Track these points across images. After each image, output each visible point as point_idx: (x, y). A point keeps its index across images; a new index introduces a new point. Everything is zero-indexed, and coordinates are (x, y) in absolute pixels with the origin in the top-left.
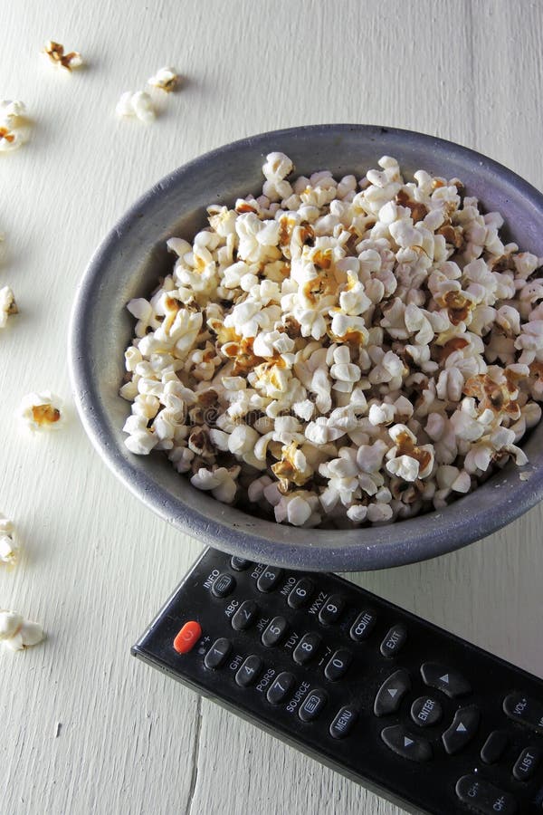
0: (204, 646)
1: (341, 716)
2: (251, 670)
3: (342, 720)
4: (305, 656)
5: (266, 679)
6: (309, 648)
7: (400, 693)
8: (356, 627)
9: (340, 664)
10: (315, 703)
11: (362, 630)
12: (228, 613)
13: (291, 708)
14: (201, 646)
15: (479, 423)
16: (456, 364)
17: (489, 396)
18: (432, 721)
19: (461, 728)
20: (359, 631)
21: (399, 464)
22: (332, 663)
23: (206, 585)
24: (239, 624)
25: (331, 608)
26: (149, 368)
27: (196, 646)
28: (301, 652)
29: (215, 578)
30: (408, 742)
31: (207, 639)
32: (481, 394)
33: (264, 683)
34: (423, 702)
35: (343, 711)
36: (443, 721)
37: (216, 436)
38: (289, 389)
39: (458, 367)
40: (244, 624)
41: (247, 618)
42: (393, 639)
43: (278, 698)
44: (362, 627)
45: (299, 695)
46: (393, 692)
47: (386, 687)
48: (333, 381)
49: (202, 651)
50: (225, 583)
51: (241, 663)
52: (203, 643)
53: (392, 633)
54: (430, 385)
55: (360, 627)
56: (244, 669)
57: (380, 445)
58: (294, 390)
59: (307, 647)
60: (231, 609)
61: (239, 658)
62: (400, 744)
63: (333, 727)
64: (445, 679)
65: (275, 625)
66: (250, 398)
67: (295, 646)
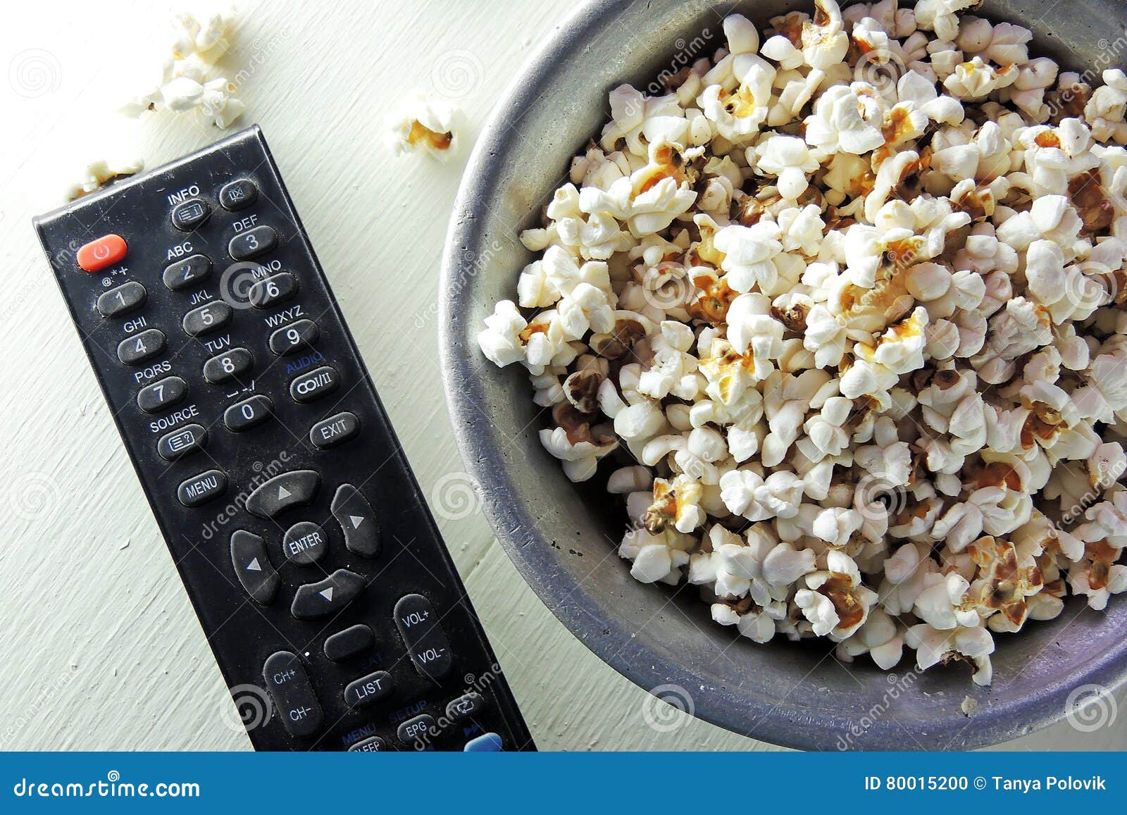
0: (114, 278)
1: (203, 479)
2: (144, 349)
3: (199, 485)
4: (217, 376)
5: (156, 370)
6: (229, 368)
7: (291, 501)
8: (303, 380)
9: (249, 414)
10: (185, 442)
11: (308, 389)
12: (170, 254)
13: (155, 427)
14: (110, 275)
15: (955, 616)
16: (983, 508)
17: (996, 582)
18: (302, 560)
19: (328, 594)
20: (303, 388)
21: (814, 603)
22: (241, 407)
23: (172, 199)
24: (172, 278)
25: (292, 334)
26: (577, 233)
27: (103, 270)
28: (216, 367)
29: (188, 196)
30: (254, 565)
31: (123, 271)
32: (987, 570)
33: (149, 373)
34: (309, 530)
35: (210, 476)
36: (314, 571)
37: (608, 395)
38: (741, 401)
39: (984, 513)
40: (178, 283)
41: (186, 279)
42: (335, 426)
43: (151, 406)
44: (310, 385)
45: (177, 417)
46: (284, 494)
47: (281, 481)
48: (802, 434)
49: (107, 282)
50: (193, 214)
51: (141, 330)
52: (114, 273)
53: (340, 418)
54: (930, 515)
55: (308, 384)
56: (135, 341)
57: (806, 559)
58: (745, 407)
59: (228, 366)
60: (179, 250)
61: (142, 322)
62: (243, 564)
63: (184, 487)
64: (356, 521)
65: (211, 311)
66: (683, 375)
67: (217, 353)
